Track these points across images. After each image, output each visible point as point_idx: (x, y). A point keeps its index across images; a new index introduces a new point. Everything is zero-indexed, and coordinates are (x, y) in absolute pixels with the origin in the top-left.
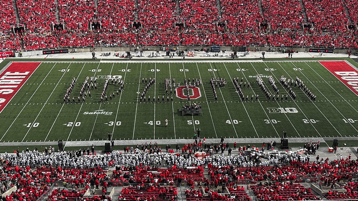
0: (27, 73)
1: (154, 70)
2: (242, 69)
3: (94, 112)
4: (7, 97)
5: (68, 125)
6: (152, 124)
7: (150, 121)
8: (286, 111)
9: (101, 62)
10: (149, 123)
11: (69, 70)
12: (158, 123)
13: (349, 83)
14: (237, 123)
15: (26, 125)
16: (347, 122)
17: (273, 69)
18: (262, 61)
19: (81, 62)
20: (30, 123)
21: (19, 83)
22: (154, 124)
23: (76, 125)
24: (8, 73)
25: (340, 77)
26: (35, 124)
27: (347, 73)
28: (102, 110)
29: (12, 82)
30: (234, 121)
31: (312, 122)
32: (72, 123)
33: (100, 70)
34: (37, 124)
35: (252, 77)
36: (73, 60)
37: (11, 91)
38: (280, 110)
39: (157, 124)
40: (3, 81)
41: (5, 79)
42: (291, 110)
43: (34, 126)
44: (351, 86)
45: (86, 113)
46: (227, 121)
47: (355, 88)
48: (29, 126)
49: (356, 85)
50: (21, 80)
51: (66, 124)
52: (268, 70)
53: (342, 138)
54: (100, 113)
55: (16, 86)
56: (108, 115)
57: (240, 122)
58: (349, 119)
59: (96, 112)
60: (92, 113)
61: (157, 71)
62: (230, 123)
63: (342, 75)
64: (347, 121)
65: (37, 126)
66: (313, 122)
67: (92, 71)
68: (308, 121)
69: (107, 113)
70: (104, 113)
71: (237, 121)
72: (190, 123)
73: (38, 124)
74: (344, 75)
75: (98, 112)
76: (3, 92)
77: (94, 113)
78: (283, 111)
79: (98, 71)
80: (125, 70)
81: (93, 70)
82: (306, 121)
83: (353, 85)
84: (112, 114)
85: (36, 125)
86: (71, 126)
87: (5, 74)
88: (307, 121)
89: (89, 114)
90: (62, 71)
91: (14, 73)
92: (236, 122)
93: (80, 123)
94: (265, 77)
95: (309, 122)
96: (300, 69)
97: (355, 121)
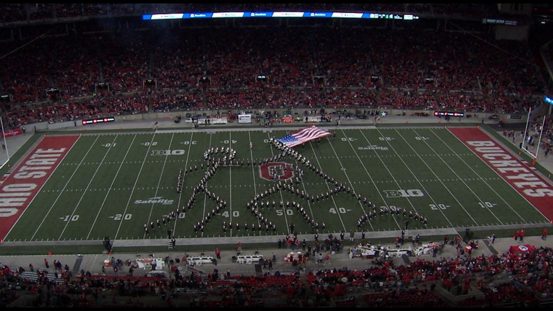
0: (62, 150)
1: (228, 142)
2: (349, 139)
3: (149, 200)
4: (39, 181)
5: (116, 219)
6: (227, 216)
7: (225, 212)
8: (408, 194)
9: (157, 132)
10: (223, 215)
11: (115, 144)
12: (236, 214)
13: (485, 156)
14: (345, 212)
15: (63, 218)
17: (389, 138)
18: (374, 127)
19: (131, 133)
20: (68, 216)
21: (53, 163)
22: (230, 215)
23: (126, 218)
24: (39, 151)
25: (473, 148)
26: (74, 217)
27: (482, 143)
28: (159, 198)
29: (45, 162)
30: (340, 209)
31: (441, 208)
32: (121, 215)
33: (155, 144)
34: (76, 217)
35: (362, 148)
36: (121, 130)
37: (43, 174)
38: (400, 193)
39: (234, 215)
40: (33, 160)
41: (36, 158)
42: (415, 193)
43: (73, 220)
44: (487, 160)
45: (138, 202)
46: (331, 209)
47: (492, 162)
48: (66, 220)
49: (493, 158)
50: (56, 159)
51: (113, 217)
52: (383, 140)
53: (478, 228)
54: (156, 201)
55: (49, 168)
56: (167, 205)
57: (348, 210)
58: (486, 203)
59: (150, 201)
60: (146, 202)
61: (233, 142)
62: (334, 212)
63: (475, 145)
65: (77, 219)
66: (443, 207)
67: (146, 145)
68: (437, 207)
69: (165, 201)
70: (162, 202)
71: (344, 209)
73: (78, 216)
74: (478, 145)
75: (153, 200)
76: (34, 175)
77: (149, 202)
78: (404, 194)
79: (153, 145)
80: (188, 142)
81: (146, 143)
82: (433, 207)
83: (490, 158)
84: (173, 202)
85: (75, 219)
86: (120, 219)
87: (36, 152)
88: (435, 206)
89: (143, 203)
90: (106, 146)
91: (47, 150)
92: (343, 211)
93: (131, 215)
94: (379, 148)
96: (423, 138)
97: (494, 204)
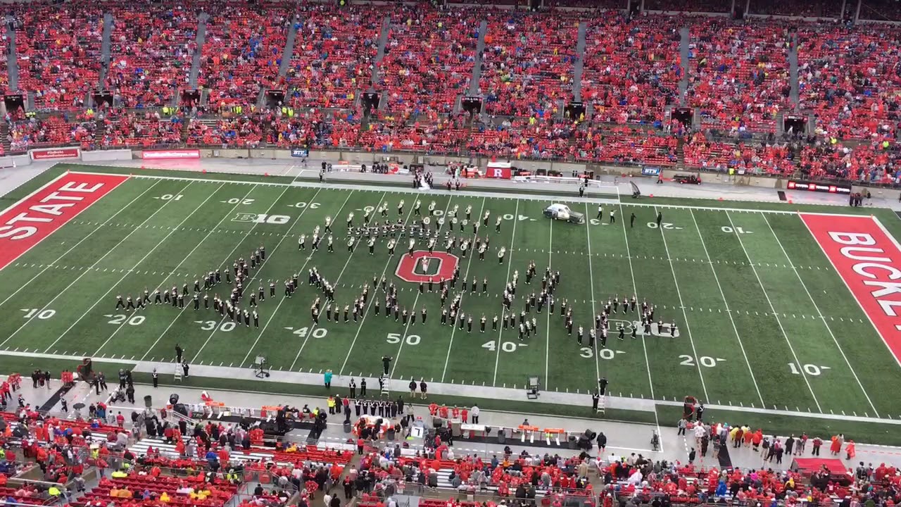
16: (798, 373)
64: (798, 369)
72: (394, 340)
78: (641, 331)
95: (696, 364)
